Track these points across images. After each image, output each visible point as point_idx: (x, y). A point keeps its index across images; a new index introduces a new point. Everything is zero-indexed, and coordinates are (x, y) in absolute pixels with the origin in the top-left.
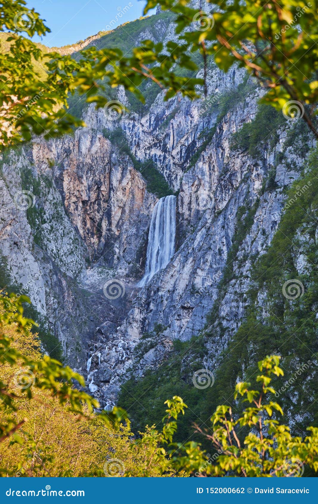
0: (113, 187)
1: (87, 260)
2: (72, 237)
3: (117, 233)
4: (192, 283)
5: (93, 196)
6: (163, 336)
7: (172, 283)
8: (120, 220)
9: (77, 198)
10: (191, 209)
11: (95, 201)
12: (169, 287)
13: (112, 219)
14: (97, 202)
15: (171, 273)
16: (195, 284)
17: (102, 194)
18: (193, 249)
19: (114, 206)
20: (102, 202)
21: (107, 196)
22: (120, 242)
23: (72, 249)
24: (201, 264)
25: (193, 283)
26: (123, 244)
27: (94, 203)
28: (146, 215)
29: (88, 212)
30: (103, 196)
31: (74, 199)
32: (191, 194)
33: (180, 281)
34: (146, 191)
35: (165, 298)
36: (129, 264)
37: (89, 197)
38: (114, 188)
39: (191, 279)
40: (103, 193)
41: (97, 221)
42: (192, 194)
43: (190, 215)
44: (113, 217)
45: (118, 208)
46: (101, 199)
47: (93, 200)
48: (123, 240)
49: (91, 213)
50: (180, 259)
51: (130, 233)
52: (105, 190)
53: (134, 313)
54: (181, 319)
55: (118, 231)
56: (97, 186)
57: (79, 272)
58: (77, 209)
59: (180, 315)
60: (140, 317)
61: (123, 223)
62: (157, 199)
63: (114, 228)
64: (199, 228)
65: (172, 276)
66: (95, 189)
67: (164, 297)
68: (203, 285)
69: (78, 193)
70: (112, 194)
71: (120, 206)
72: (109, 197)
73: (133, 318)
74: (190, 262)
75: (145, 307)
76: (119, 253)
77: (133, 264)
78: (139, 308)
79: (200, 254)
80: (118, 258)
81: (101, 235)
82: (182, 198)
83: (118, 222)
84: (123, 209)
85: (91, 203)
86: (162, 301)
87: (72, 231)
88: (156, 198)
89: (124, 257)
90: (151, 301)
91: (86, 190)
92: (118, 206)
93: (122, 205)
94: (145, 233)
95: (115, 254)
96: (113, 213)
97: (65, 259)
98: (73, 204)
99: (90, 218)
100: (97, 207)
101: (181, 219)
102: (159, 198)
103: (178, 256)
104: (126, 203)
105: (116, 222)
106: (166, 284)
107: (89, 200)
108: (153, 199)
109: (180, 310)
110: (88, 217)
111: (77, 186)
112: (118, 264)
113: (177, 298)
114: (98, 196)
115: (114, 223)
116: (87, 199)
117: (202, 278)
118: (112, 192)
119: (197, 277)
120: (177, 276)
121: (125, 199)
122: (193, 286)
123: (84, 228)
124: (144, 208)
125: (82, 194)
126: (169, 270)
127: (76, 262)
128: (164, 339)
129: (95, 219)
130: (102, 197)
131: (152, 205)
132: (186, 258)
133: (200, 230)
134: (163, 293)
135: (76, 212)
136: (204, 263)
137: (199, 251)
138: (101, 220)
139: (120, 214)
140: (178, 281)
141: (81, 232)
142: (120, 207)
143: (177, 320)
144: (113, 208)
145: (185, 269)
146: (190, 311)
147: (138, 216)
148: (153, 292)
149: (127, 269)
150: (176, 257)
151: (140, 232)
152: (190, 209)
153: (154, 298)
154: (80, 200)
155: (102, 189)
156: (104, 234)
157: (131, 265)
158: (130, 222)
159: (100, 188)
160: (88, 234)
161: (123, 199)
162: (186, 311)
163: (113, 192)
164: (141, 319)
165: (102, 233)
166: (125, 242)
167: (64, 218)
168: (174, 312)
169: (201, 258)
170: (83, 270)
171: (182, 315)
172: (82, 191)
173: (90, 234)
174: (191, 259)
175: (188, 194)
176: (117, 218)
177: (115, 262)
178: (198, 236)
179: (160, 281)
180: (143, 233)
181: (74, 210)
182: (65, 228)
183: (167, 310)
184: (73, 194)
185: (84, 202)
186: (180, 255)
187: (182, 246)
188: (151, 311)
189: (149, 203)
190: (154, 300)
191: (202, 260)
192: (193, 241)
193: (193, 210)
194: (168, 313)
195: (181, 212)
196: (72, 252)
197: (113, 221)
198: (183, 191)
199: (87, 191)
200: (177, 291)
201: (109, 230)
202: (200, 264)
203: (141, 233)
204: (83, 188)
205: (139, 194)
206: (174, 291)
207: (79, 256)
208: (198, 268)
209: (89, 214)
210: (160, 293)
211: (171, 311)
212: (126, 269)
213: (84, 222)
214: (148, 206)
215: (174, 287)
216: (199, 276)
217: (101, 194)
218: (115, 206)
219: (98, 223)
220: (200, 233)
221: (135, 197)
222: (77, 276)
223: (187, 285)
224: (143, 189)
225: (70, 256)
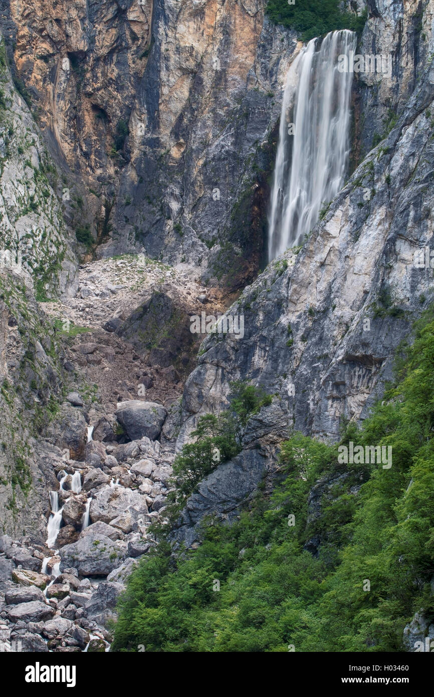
0: (164, 10)
1: (83, 238)
2: (34, 161)
3: (175, 153)
4: (379, 284)
5: (106, 39)
6: (258, 424)
7: (323, 286)
8: (184, 109)
9: (54, 43)
10: (402, 69)
11: (111, 53)
12: (312, 299)
13: (161, 107)
14: (115, 58)
15: (319, 257)
16: (390, 288)
17: (132, 33)
18: (388, 180)
19: (167, 68)
20: (129, 56)
21: (148, 38)
22: (185, 179)
23: (32, 198)
24: (410, 225)
25: (383, 284)
26: (193, 184)
27: (107, 59)
28: (266, 93)
29: (89, 89)
30: (135, 38)
31: (45, 47)
32: (399, 23)
33: (345, 279)
34: (265, 21)
35: (301, 333)
36: (210, 245)
37: (92, 41)
38: (167, 12)
39: (377, 272)
40: (136, 29)
41: (115, 116)
42: (405, 24)
43: (395, 90)
44: (167, 102)
45: (179, 73)
46: (128, 48)
47: (104, 51)
48: (195, 172)
49: (98, 89)
50: (345, 213)
51: (213, 150)
52: (142, 19)
53: (202, 380)
54: (344, 398)
55: (179, 145)
56: (115, 6)
57: (52, 269)
58: (52, 76)
59: (344, 384)
60: (223, 393)
61: (194, 121)
62: (299, 44)
63: (165, 135)
64: (407, 114)
65: (322, 265)
66: (110, 16)
67: (297, 330)
68: (413, 288)
69: (56, 28)
70: (161, 30)
71: (186, 69)
72: (153, 40)
73: (200, 396)
74: (376, 222)
75: (236, 361)
76: (181, 211)
77: (222, 245)
78: (218, 366)
79: (407, 194)
80: (177, 229)
81: (127, 161)
82: (375, 36)
83: (180, 118)
84: (194, 77)
85: (97, 60)
86: (292, 343)
87: (34, 142)
88: (295, 41)
89: (194, 226)
90: (255, 343)
91: (82, 20)
92: (181, 69)
93: (191, 64)
94: (259, 149)
95: (169, 218)
96: (165, 90)
97: (10, 226)
98: (39, 62)
99: (95, 107)
100: (116, 71)
101: (369, 102)
102: (305, 41)
103: (341, 203)
104: (205, 60)
105: (173, 119)
106: (303, 291)
107: (91, 50)
108: (285, 43)
109: (341, 368)
110: (86, 104)
111: (54, 8)
112: (175, 249)
113: (335, 333)
114: (120, 38)
115: (168, 118)
116: (82, 46)
117: (410, 267)
118: (161, 24)
119: (396, 266)
120: (339, 265)
121: (199, 48)
122: (384, 294)
123: (75, 138)
124: (259, 71)
125: (70, 30)
126: (312, 248)
127: (44, 237)
128: (261, 432)
129: (108, 111)
130: (130, 41)
131: (284, 62)
132: (365, 211)
133: (409, 121)
134: (293, 318)
135: (50, 87)
136: (418, 221)
137: (405, 183)
138: (129, 111)
139: (187, 94)
140: (339, 280)
141: (66, 147)
142: (185, 72)
143: (334, 399)
144: (163, 74)
145: (363, 241)
146: (374, 370)
147: (239, 98)
148: (261, 318)
149: (205, 263)
150: (337, 207)
151: (247, 146)
152: (397, 71)
153: (265, 333)
154: (64, 50)
155: (131, 16)
156: (136, 154)
157: (217, 248)
158: (216, 115)
159: (125, 12)
160: (86, 155)
161: (196, 45)
162: (358, 371)
163: (166, 24)
164: (224, 399)
165: (130, 152)
166: (201, 178)
167: (8, 105)
168: (323, 377)
169: (408, 206)
170: (65, 263)
171: (347, 382)
172: (70, 21)
173: (93, 157)
174: (380, 213)
175: (393, 23)
176: (177, 106)
177: (171, 240)
178: (404, 140)
179: (285, 281)
180: (254, 150)
181: (44, 81)
182: (11, 133)
183: (304, 370)
184: (42, 31)
185: (76, 58)
186: (348, 200)
187: (356, 175)
188: (257, 372)
189: (275, 57)
190: (263, 339)
191: (412, 214)
192: (388, 156)
193: (405, 74)
194: (308, 381)
195: (370, 83)
196: (34, 207)
197: (164, 116)
198: (376, 14)
199: (87, 22)
200: (338, 312)
201: (154, 143)
202: (405, 225)
203: (249, 150)
204: (74, 13)
205: (247, 29)
206: (325, 312)
207: (56, 220)
208: (399, 236)
209: (89, 95)
210: (284, 320)
211: (315, 371)
212: (200, 260)
213: (75, 120)
214: (270, 65)
215: (328, 299)
216: (403, 261)
217: (127, 33)
218: (172, 67)
219: (119, 124)
220: (410, 130)
221: (233, 38)
222: (46, 279)
223: (366, 293)
224: (255, 15)
225: (24, 219)
